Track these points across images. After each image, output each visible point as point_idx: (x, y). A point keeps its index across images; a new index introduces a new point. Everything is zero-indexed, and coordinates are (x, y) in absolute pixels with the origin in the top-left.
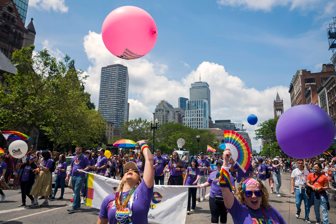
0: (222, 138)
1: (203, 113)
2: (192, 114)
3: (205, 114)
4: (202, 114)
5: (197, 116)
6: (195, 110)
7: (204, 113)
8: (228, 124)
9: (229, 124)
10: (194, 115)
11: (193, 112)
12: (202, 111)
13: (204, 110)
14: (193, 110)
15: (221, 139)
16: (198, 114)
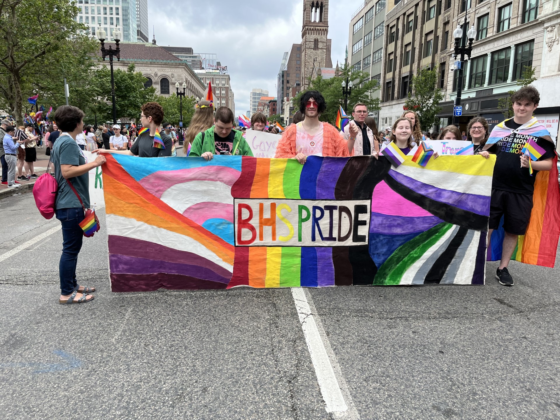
0: (162, 73)
1: (120, 17)
2: (90, 15)
3: (125, 17)
4: (118, 19)
5: (106, 24)
6: (99, 5)
7: (123, 15)
9: (190, 57)
10: (96, 19)
11: (93, 11)
12: (117, 9)
13: (122, 7)
14: (93, 5)
15: (159, 74)
16: (108, 16)
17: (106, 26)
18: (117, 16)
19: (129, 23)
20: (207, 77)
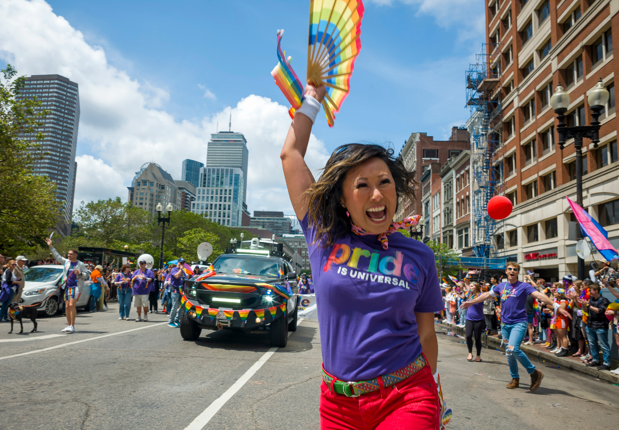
1: (232, 196)
2: (210, 196)
4: (230, 198)
5: (221, 201)
6: (217, 188)
7: (234, 195)
8: (278, 219)
9: (281, 219)
10: (214, 198)
11: (212, 192)
12: (230, 190)
13: (234, 189)
14: (213, 188)
16: (223, 196)
17: (220, 203)
18: (230, 196)
19: (238, 200)
20: (295, 240)
